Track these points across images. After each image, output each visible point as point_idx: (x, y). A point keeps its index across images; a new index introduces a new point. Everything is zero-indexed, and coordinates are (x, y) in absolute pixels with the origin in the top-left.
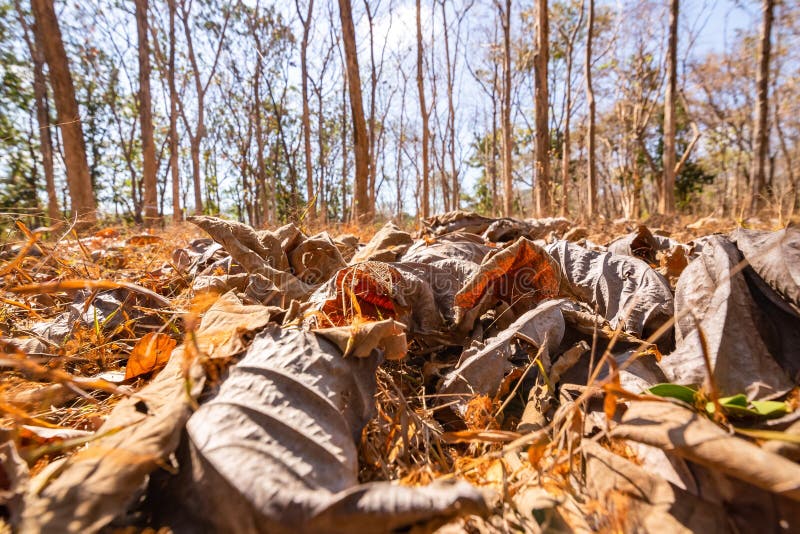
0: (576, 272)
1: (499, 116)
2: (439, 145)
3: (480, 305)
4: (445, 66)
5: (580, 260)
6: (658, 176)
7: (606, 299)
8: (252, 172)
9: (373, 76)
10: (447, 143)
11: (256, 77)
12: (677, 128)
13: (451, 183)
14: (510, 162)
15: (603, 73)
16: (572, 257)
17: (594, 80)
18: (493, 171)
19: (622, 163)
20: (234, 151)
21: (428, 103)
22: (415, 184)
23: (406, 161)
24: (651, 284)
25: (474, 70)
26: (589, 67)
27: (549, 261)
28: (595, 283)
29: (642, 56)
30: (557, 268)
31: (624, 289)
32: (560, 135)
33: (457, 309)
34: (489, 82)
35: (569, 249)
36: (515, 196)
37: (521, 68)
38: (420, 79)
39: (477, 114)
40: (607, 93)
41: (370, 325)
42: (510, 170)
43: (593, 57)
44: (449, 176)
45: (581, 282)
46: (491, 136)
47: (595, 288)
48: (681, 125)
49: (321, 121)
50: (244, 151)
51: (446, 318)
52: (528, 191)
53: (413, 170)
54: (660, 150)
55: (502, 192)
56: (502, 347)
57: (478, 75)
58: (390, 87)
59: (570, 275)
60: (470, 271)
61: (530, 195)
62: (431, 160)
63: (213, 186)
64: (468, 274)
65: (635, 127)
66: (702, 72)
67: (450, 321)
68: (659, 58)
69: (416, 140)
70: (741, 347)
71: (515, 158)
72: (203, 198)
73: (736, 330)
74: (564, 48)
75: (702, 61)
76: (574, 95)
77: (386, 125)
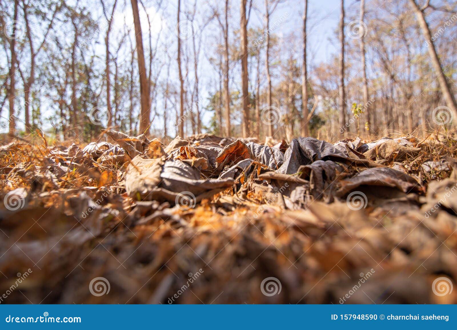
0: (256, 153)
1: (223, 84)
2: (189, 97)
3: (224, 161)
4: (193, 54)
5: (257, 148)
6: (301, 120)
7: (266, 161)
8: (67, 106)
9: (151, 55)
10: (194, 96)
11: (73, 48)
12: (308, 97)
13: (196, 119)
14: (229, 109)
15: (275, 66)
16: (255, 148)
17: (270, 70)
18: (220, 113)
19: (285, 112)
20: (54, 93)
21: (184, 73)
22: (175, 119)
23: (170, 105)
24: (279, 155)
25: (209, 57)
26: (268, 63)
27: (247, 148)
28: (262, 156)
29: (292, 60)
30: (250, 151)
31: (271, 157)
32: (254, 96)
33: (217, 163)
34: (217, 65)
35: (254, 145)
36: (232, 128)
37: (234, 59)
38: (179, 59)
39: (211, 81)
40: (277, 77)
41: (198, 159)
42: (229, 113)
43: (270, 58)
44: (195, 115)
45: (258, 156)
46: (219, 95)
47: (262, 158)
48: (310, 95)
49: (116, 78)
50: (62, 93)
51: (213, 167)
52: (238, 125)
53: (174, 111)
54: (302, 106)
55: (225, 125)
56: (232, 170)
57: (211, 60)
58: (160, 62)
59: (254, 154)
60: (220, 151)
61: (239, 127)
62: (185, 105)
63: (37, 114)
64: (220, 152)
65: (290, 95)
66: (318, 71)
67: (214, 167)
68: (300, 62)
69: (176, 93)
70: (293, 165)
71: (232, 107)
72: (31, 122)
73: (293, 162)
74: (255, 52)
75: (318, 66)
76: (261, 76)
77: (158, 83)
